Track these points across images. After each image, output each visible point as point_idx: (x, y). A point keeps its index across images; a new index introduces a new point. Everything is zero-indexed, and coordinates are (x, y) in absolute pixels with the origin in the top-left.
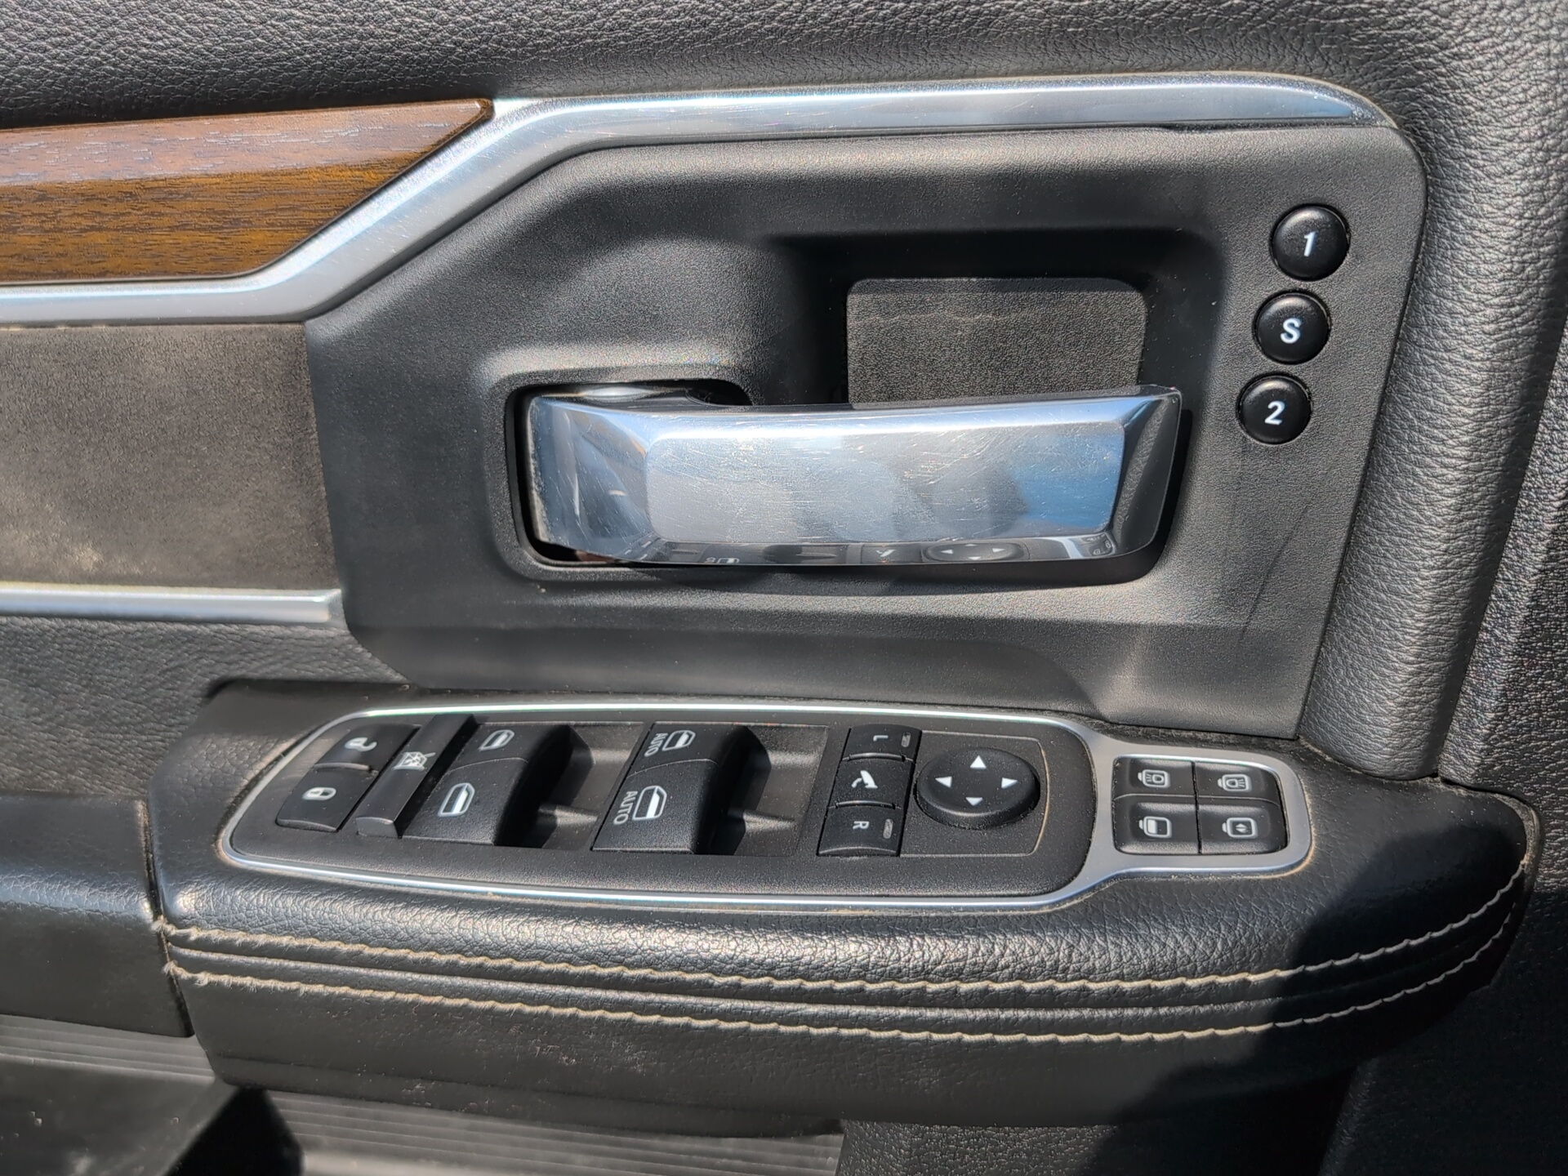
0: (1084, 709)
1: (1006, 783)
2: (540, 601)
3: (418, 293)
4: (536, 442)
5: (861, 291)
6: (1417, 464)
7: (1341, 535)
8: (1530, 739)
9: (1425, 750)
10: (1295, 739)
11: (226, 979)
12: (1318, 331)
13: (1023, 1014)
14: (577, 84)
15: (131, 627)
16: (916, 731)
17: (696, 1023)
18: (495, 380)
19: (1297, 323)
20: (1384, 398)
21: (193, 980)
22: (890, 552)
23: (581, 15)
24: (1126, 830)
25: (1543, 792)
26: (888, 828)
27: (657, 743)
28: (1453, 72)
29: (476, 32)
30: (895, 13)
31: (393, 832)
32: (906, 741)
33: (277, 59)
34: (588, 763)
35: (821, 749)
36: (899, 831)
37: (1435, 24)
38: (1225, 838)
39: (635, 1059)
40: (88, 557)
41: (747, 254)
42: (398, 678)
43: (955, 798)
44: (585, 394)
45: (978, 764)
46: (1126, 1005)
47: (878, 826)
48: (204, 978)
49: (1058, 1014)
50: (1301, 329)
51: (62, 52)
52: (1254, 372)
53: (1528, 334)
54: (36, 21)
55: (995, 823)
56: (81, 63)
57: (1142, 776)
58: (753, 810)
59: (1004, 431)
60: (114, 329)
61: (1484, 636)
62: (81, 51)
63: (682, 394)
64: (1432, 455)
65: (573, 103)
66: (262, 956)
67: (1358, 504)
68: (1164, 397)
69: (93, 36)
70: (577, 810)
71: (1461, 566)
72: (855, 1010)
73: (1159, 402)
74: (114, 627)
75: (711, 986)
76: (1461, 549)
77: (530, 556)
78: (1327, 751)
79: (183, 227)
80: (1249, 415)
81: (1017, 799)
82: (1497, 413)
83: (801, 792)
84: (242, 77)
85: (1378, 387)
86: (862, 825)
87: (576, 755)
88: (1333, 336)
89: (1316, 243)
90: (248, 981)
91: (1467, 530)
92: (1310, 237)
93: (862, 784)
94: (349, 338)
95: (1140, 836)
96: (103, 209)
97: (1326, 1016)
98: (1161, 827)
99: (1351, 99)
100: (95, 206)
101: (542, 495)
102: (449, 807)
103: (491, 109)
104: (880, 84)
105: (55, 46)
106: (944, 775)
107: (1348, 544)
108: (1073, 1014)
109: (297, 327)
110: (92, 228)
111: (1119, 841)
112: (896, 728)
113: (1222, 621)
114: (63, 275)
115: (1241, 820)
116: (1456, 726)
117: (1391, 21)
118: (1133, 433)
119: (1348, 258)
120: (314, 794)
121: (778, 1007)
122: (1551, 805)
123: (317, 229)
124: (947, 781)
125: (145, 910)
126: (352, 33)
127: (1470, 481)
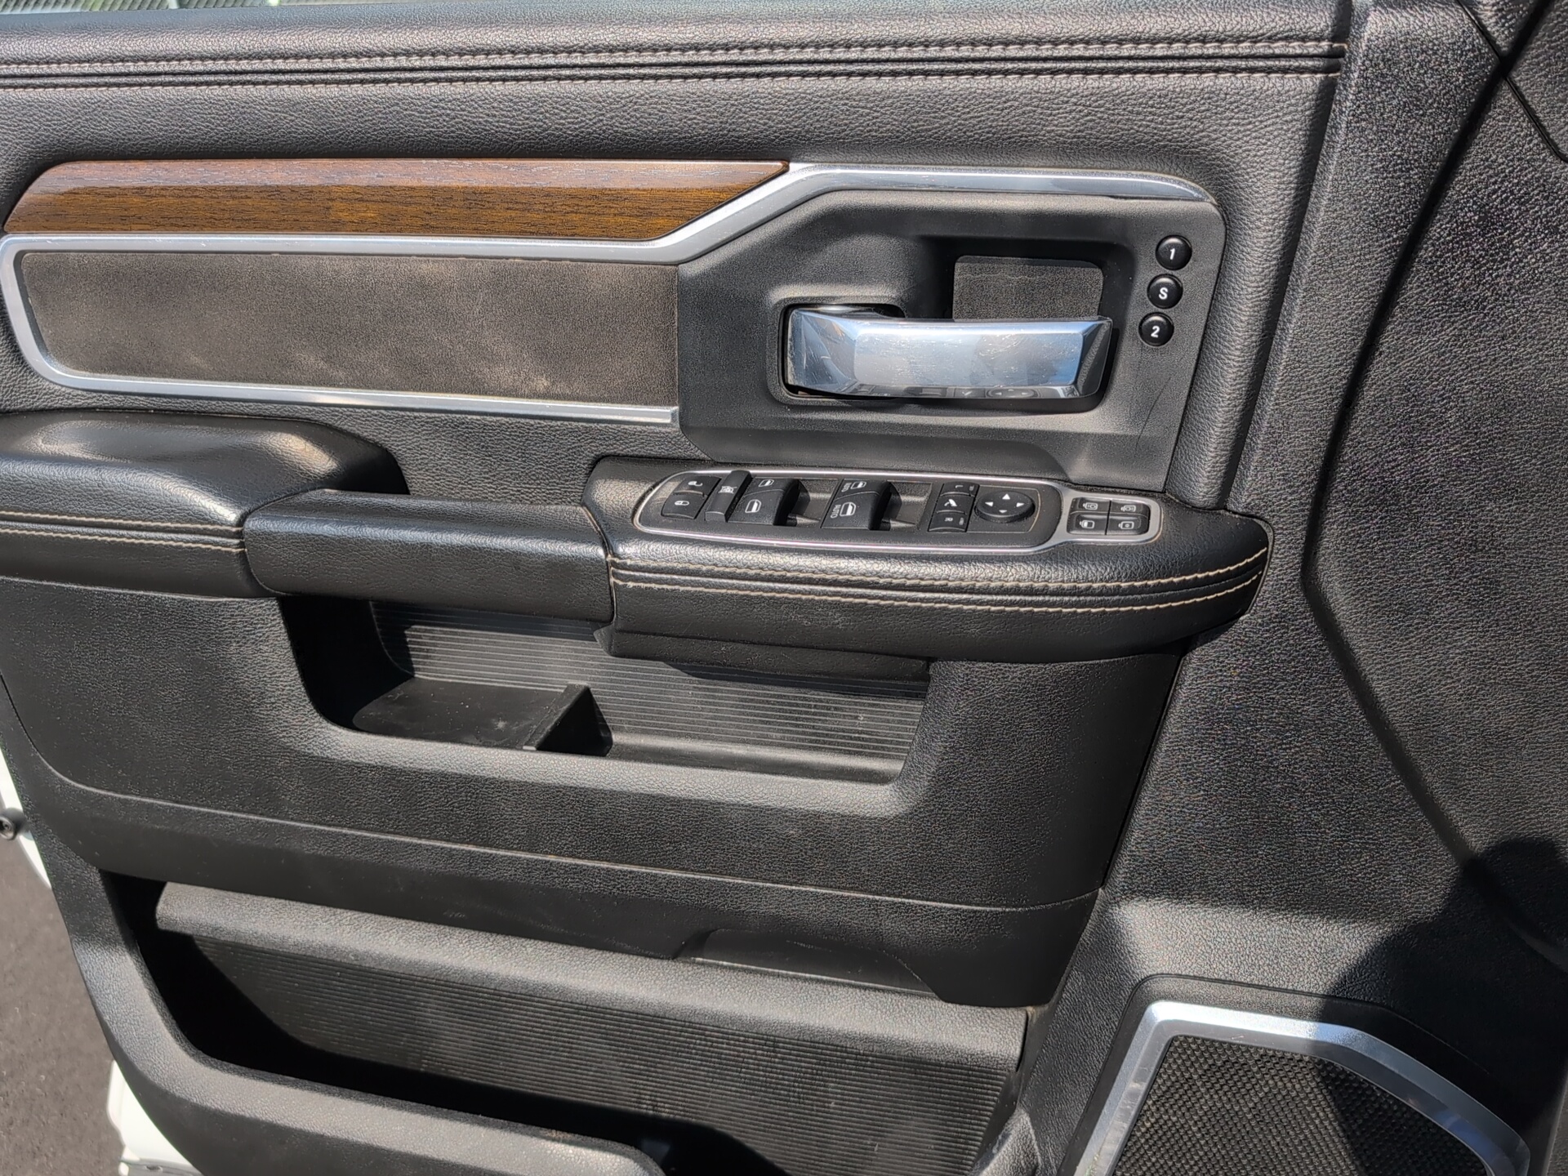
0: (1061, 477)
1: (1019, 505)
2: (786, 416)
3: (742, 255)
4: (793, 332)
5: (962, 262)
6: (1219, 358)
7: (1186, 392)
8: (1267, 491)
9: (1219, 495)
10: (1163, 492)
11: (643, 585)
12: (1177, 293)
13: (1018, 598)
14: (834, 157)
15: (553, 423)
16: (977, 485)
17: (869, 602)
18: (775, 302)
19: (1166, 290)
20: (1206, 327)
21: (625, 586)
22: (969, 393)
23: (839, 129)
24: (1073, 524)
25: (1273, 516)
26: (962, 522)
27: (846, 487)
28: (1235, 181)
29: (786, 133)
30: (988, 138)
31: (724, 519)
32: (972, 488)
33: (685, 138)
34: (808, 499)
35: (927, 494)
36: (967, 522)
37: (1228, 160)
38: (1119, 529)
39: (839, 619)
40: (542, 383)
41: (910, 244)
42: (703, 456)
43: (995, 510)
44: (821, 309)
45: (1007, 497)
46: (1065, 595)
47: (957, 520)
48: (631, 584)
49: (1034, 598)
50: (1168, 294)
51: (573, 126)
52: (1149, 311)
53: (1265, 300)
54: (561, 110)
55: (1012, 520)
56: (582, 132)
57: (1085, 505)
58: (895, 519)
59: (1027, 335)
60: (574, 263)
61: (1248, 441)
62: (583, 127)
63: (870, 310)
64: (1224, 354)
65: (829, 167)
66: (662, 573)
67: (1194, 376)
68: (1104, 322)
69: (590, 120)
70: (806, 517)
71: (1235, 406)
72: (942, 595)
73: (1100, 325)
74: (544, 423)
75: (878, 583)
76: (1235, 398)
77: (784, 391)
78: (1176, 497)
79: (621, 214)
80: (1144, 331)
81: (1024, 510)
82: (1252, 335)
83: (919, 513)
84: (665, 144)
85: (1204, 321)
86: (949, 519)
87: (801, 495)
88: (1183, 296)
89: (1176, 253)
90: (653, 585)
91: (1238, 389)
92: (1173, 251)
93: (950, 505)
94: (704, 275)
95: (1079, 528)
96: (580, 203)
97: (1156, 606)
98: (1090, 525)
99: (1194, 189)
100: (576, 201)
101: (792, 359)
102: (750, 509)
103: (788, 167)
104: (979, 168)
105: (569, 123)
106: (990, 501)
107: (1189, 395)
108: (1041, 598)
109: (673, 267)
110: (572, 212)
111: (1069, 529)
112: (967, 484)
113: (1129, 433)
114: (550, 234)
115: (1129, 523)
116: (1235, 485)
117: (1209, 157)
118: (1088, 340)
119: (1191, 261)
120: (679, 503)
121: (908, 594)
122: (1277, 523)
123: (691, 220)
124: (991, 504)
125: (601, 552)
126: (724, 129)
127: (1240, 366)
